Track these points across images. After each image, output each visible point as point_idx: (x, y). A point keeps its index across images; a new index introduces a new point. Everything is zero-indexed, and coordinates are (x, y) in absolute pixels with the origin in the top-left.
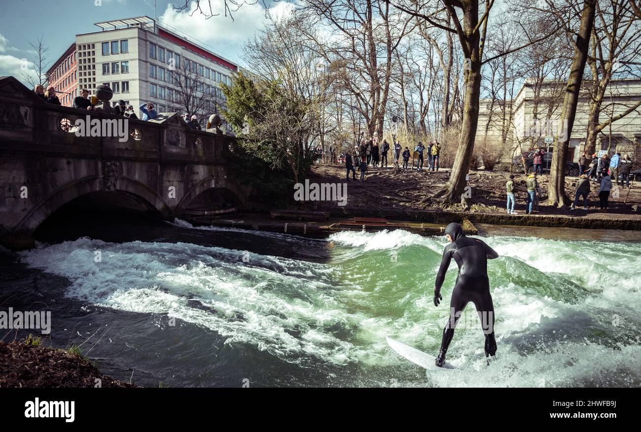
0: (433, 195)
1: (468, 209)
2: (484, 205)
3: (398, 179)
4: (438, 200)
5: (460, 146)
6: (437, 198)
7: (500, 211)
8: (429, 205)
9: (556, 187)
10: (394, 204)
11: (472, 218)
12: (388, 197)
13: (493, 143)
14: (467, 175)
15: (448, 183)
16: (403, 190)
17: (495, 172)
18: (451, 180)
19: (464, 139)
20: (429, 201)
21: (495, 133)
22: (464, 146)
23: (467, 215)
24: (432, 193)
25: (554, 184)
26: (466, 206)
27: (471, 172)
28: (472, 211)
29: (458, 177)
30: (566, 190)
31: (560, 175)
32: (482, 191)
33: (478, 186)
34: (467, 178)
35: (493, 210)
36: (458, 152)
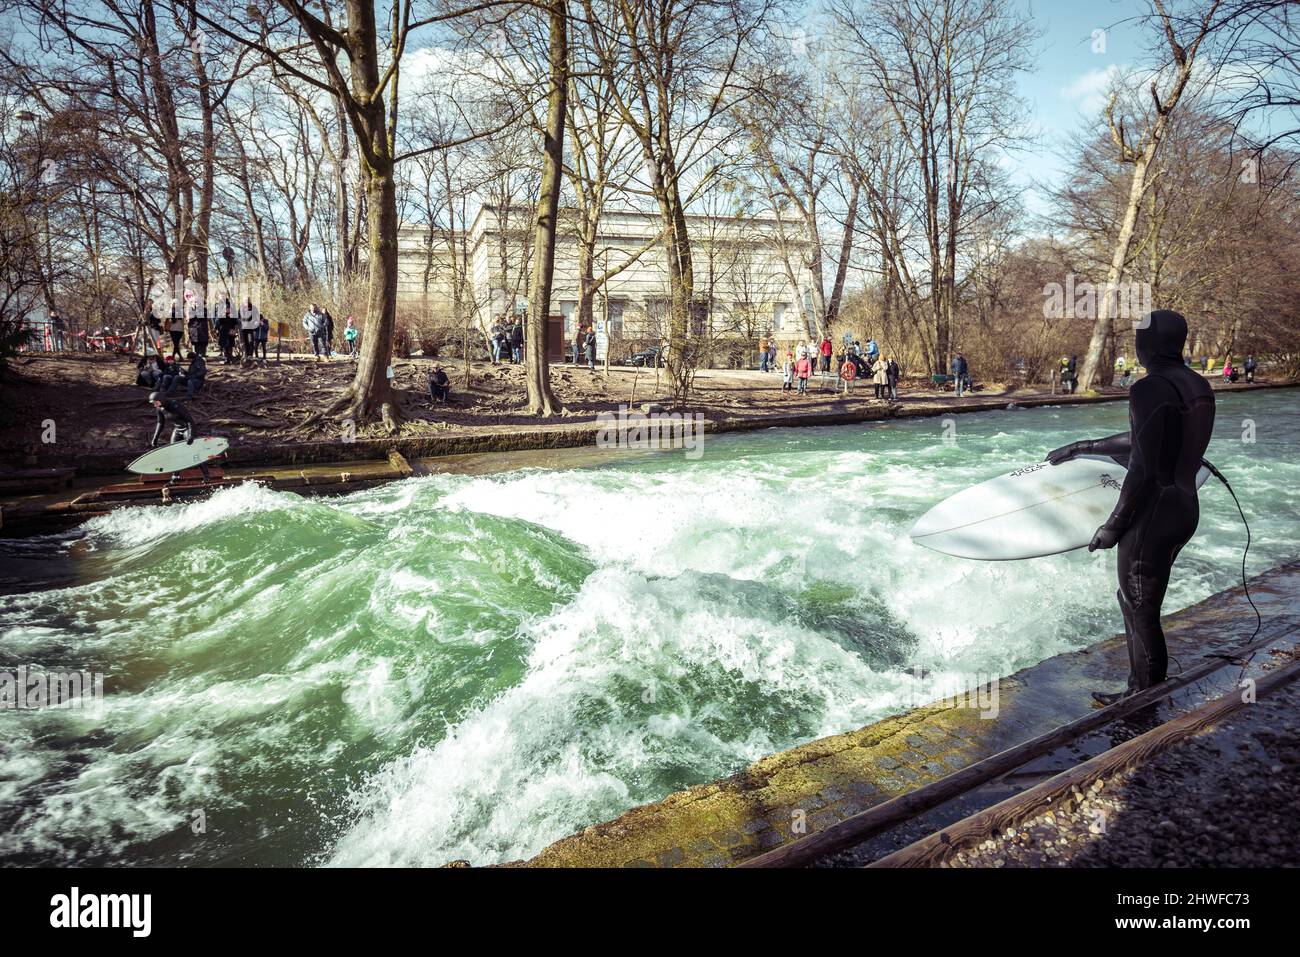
0: (326, 410)
1: (396, 432)
2: (426, 423)
3: (247, 381)
4: (337, 417)
5: (369, 314)
6: (335, 414)
7: (453, 430)
8: (319, 431)
9: (538, 382)
10: (242, 433)
11: (404, 449)
12: (227, 421)
13: (436, 307)
14: (389, 368)
15: (355, 385)
16: (258, 405)
17: (440, 359)
18: (358, 377)
19: (374, 300)
20: (318, 423)
21: (442, 287)
22: (378, 314)
23: (396, 443)
24: (323, 406)
25: (534, 377)
26: (393, 427)
27: (396, 360)
28: (404, 436)
29: (372, 372)
30: (552, 386)
31: (541, 362)
32: (420, 396)
33: (412, 388)
34: (390, 374)
35: (440, 430)
36: (367, 324)
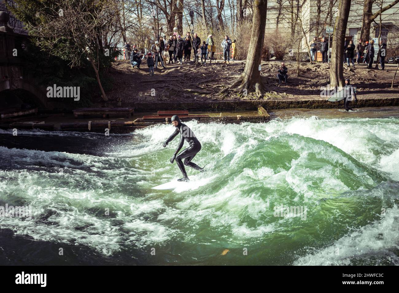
0: (230, 86)
1: (262, 97)
2: (276, 93)
3: (198, 72)
4: (235, 90)
5: (252, 39)
6: (234, 88)
7: (289, 97)
8: (227, 96)
9: (336, 73)
10: (195, 96)
11: (266, 105)
12: (190, 90)
13: (282, 35)
14: (260, 65)
15: (243, 74)
16: (202, 83)
17: (284, 61)
18: (245, 71)
19: (255, 32)
20: (227, 92)
21: (285, 25)
22: (256, 39)
23: (261, 103)
24: (229, 84)
25: (334, 70)
26: (260, 95)
27: (263, 62)
28: (266, 99)
29: (252, 68)
30: (344, 75)
31: (339, 62)
32: (274, 80)
33: (270, 76)
34: (260, 69)
35: (283, 97)
36: (250, 44)
